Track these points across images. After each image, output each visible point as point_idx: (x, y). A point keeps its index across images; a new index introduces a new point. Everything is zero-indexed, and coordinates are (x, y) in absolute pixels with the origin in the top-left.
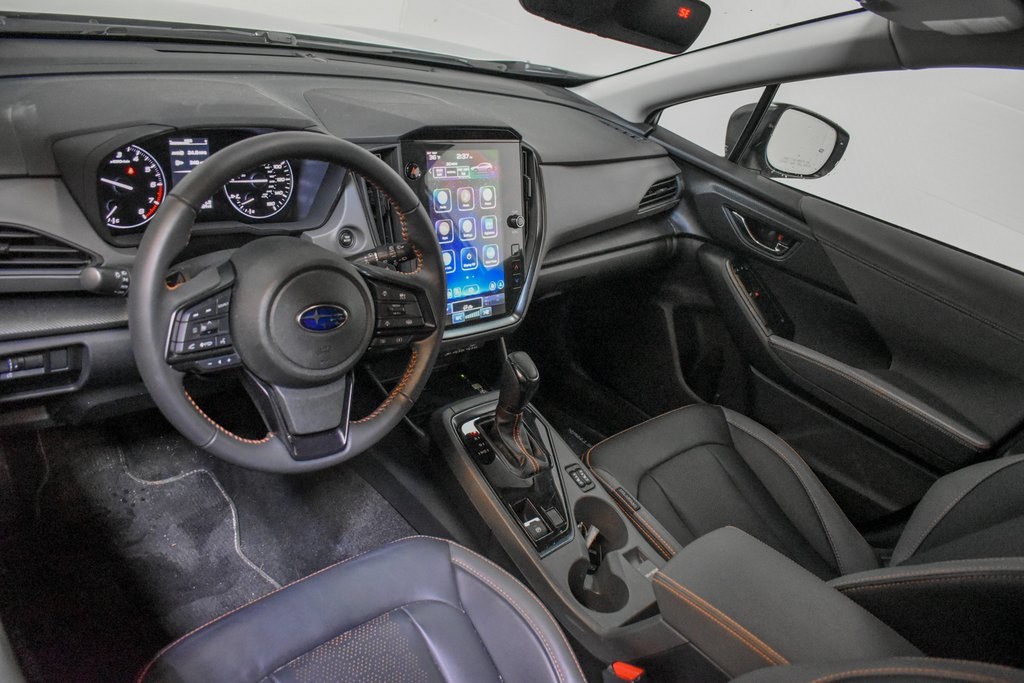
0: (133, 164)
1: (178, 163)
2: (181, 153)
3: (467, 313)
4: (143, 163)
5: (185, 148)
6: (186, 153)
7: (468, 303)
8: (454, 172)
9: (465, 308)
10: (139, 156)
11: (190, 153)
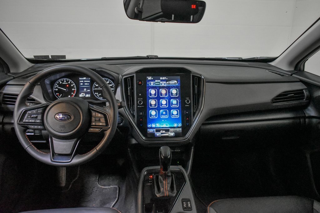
0: (68, 84)
1: (81, 84)
2: (83, 81)
3: (162, 134)
4: (71, 84)
5: (84, 80)
6: (84, 81)
7: (163, 130)
8: (159, 84)
9: (161, 131)
10: (70, 82)
11: (85, 81)
